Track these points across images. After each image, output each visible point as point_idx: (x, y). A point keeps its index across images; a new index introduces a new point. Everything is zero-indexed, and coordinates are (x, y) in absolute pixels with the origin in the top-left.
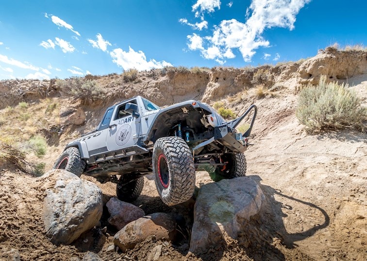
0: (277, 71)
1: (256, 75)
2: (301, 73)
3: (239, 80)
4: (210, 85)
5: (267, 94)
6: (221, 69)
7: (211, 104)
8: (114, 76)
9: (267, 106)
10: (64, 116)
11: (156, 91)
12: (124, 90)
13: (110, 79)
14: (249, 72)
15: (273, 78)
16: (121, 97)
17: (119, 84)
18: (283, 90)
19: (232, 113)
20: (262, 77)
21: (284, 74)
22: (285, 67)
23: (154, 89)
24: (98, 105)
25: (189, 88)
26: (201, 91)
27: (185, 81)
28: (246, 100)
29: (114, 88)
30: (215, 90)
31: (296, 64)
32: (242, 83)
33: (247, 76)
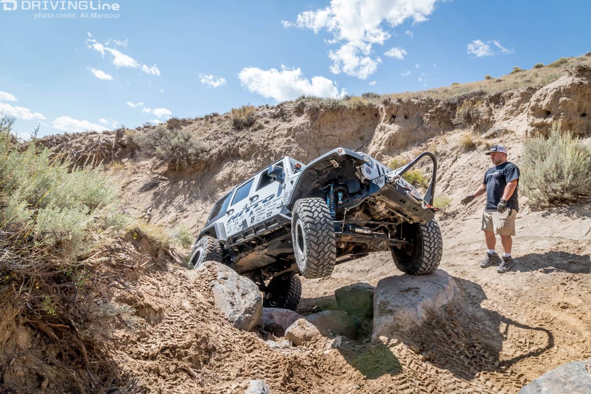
0: (498, 100)
1: (461, 111)
2: (533, 109)
3: (433, 118)
4: (382, 129)
5: (480, 144)
6: (399, 100)
7: (385, 162)
8: (215, 119)
9: (478, 165)
10: (146, 190)
11: (289, 141)
12: (237, 144)
13: (210, 125)
14: (448, 104)
15: (490, 113)
16: (232, 156)
17: (227, 133)
18: (506, 136)
19: (421, 176)
20: (471, 112)
21: (510, 107)
22: (512, 94)
23: (285, 139)
24: (197, 171)
25: (344, 134)
26: (366, 138)
27: (337, 123)
28: (444, 154)
29: (220, 140)
30: (390, 137)
31: (530, 88)
32: (438, 122)
33: (445, 111)
